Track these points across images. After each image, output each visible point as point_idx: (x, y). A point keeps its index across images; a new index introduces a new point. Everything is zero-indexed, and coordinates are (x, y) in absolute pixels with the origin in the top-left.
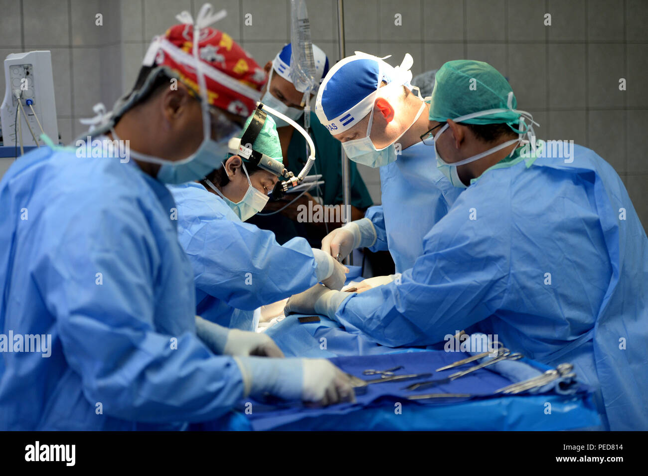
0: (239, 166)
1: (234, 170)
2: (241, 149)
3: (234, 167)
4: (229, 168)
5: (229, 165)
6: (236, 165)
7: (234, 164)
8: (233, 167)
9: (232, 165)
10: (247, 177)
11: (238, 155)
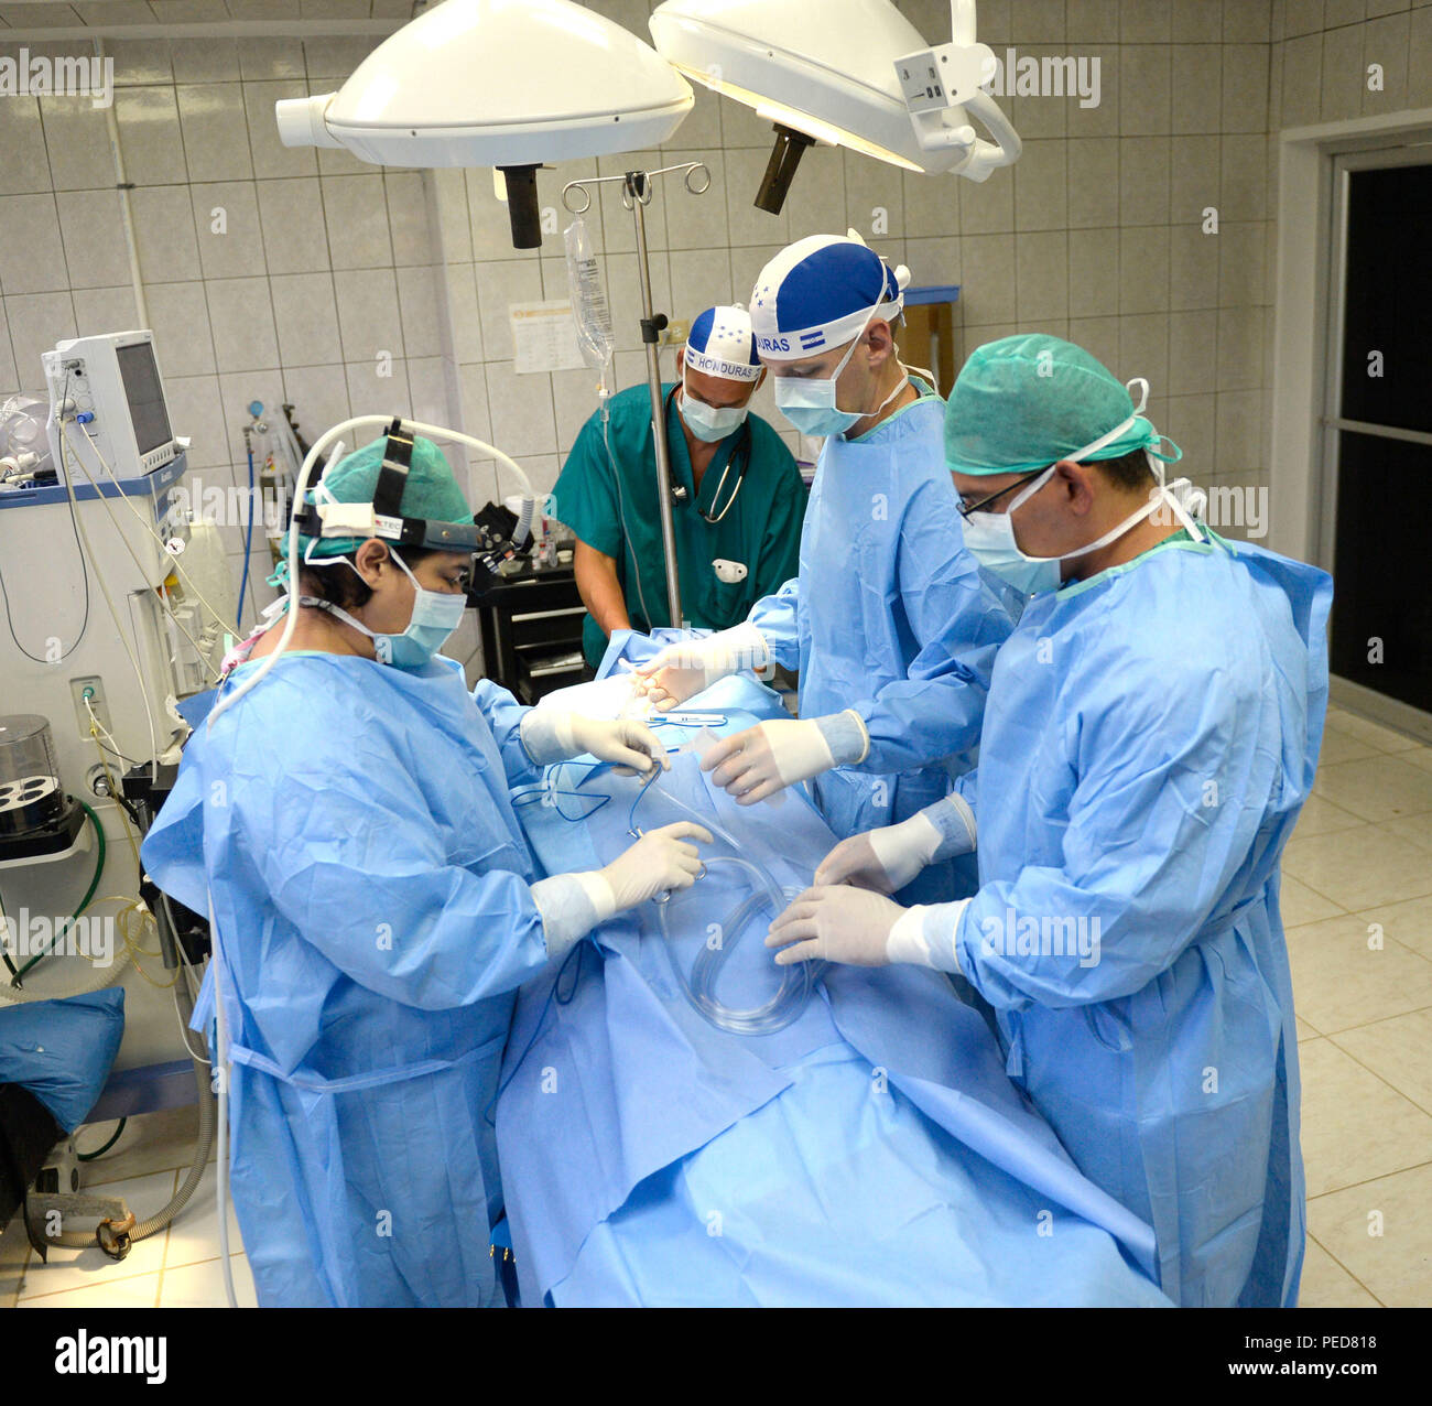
0: (385, 558)
1: (377, 567)
2: (378, 522)
3: (375, 561)
4: (365, 568)
5: (364, 560)
6: (380, 557)
7: (374, 555)
8: (372, 562)
9: (369, 560)
10: (406, 574)
11: (377, 537)
